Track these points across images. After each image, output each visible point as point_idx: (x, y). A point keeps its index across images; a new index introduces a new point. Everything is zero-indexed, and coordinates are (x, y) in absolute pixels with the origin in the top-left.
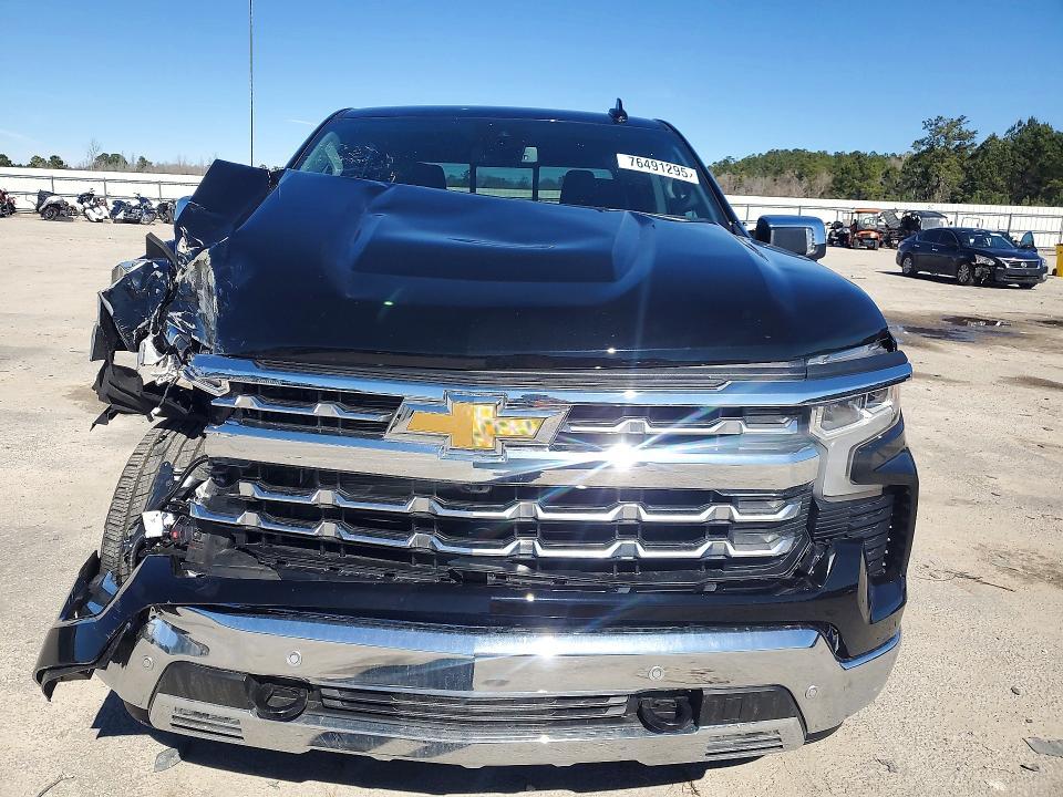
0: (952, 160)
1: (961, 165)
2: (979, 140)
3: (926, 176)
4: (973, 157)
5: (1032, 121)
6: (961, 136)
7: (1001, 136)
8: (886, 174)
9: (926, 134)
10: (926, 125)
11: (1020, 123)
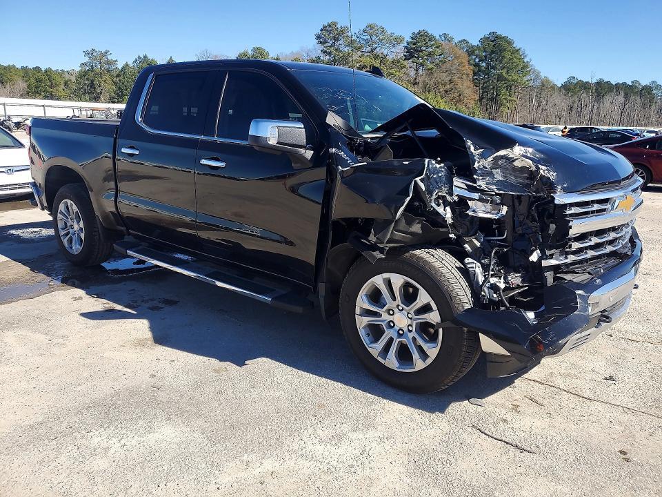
0: (106, 77)
1: (112, 81)
2: (120, 66)
3: (92, 85)
4: (118, 76)
5: (145, 57)
6: (109, 63)
7: (131, 64)
8: (66, 84)
9: (86, 59)
10: (86, 53)
11: (139, 58)
